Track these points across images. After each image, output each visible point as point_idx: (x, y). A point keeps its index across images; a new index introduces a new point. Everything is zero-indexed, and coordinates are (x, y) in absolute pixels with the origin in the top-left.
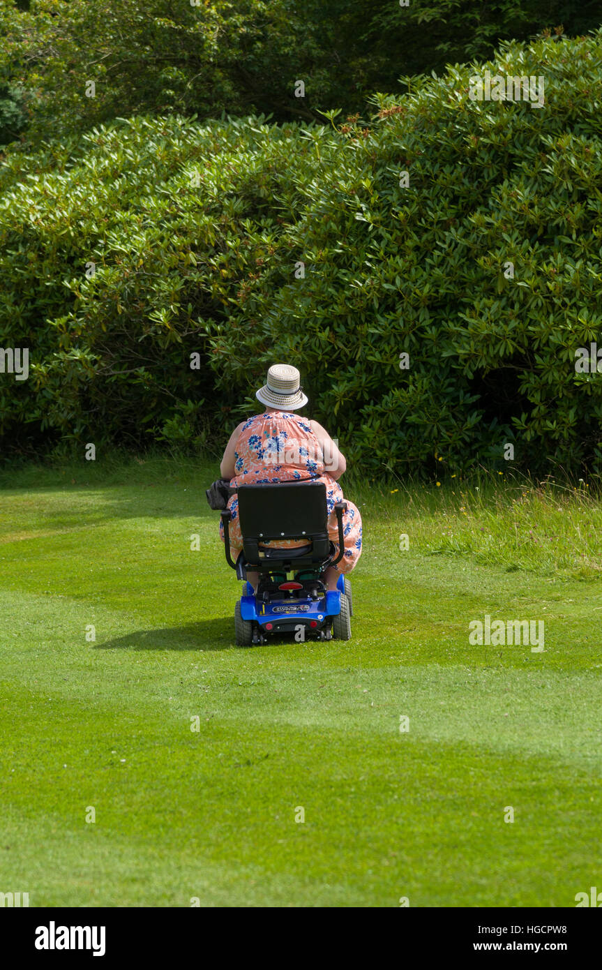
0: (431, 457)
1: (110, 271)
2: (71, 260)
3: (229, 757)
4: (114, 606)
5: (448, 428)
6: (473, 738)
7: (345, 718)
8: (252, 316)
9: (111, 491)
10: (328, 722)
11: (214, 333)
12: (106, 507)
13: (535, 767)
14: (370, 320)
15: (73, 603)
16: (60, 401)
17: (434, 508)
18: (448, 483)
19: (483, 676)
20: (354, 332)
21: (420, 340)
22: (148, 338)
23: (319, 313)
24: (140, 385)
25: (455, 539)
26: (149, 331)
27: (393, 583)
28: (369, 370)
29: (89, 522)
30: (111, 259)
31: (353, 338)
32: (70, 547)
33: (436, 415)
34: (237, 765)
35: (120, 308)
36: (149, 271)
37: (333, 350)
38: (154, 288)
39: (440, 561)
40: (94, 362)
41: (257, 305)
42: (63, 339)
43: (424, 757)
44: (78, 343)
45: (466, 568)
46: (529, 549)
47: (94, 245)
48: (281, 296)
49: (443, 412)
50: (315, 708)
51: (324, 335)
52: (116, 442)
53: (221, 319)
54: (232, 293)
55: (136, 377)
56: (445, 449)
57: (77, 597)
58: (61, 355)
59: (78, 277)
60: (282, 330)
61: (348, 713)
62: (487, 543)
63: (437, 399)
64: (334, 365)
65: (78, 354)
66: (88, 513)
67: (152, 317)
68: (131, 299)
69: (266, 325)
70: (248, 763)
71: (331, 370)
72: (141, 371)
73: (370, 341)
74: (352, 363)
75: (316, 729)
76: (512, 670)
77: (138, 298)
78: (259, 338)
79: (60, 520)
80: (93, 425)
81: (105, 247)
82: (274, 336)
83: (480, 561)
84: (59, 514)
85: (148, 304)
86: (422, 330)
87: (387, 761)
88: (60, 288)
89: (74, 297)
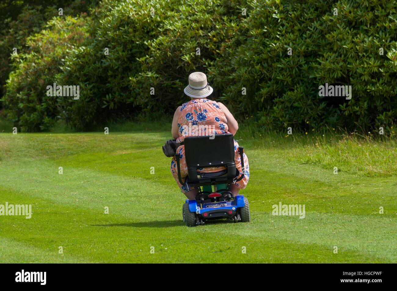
0: (303, 122)
1: (165, 37)
2: (148, 32)
3: (212, 248)
4: (164, 183)
5: (312, 109)
6: (320, 242)
7: (263, 233)
8: (226, 58)
9: (163, 133)
10: (256, 234)
11: (210, 65)
12: (161, 140)
13: (346, 256)
14: (278, 61)
15: (145, 181)
16: (142, 94)
17: (304, 143)
18: (311, 133)
19: (324, 216)
20: (271, 66)
21: (300, 70)
22: (181, 67)
23: (256, 57)
24: (177, 88)
25: (313, 157)
26: (181, 64)
27: (285, 176)
28: (277, 83)
29: (153, 147)
30: (166, 32)
31: (270, 69)
32: (145, 157)
33: (306, 103)
34: (216, 252)
35: (169, 54)
36: (182, 38)
37: (262, 74)
38: (184, 45)
39: (307, 167)
40: (157, 78)
41: (229, 54)
42: (144, 67)
43: (298, 250)
44: (150, 69)
45: (318, 170)
46: (346, 162)
47: (158, 26)
48: (239, 49)
49: (309, 102)
50: (251, 229)
51: (258, 67)
52: (166, 112)
53: (213, 59)
54: (218, 48)
55: (174, 84)
56: (310, 118)
57: (147, 179)
58: (143, 74)
59: (150, 40)
60: (240, 65)
61: (265, 231)
62: (327, 159)
63: (307, 96)
64: (262, 80)
65: (150, 74)
66: (153, 142)
67: (183, 58)
68: (174, 50)
69: (233, 62)
70: (221, 251)
71: (260, 82)
72: (177, 81)
73: (278, 70)
74: (270, 79)
75: (251, 237)
76: (337, 214)
77: (177, 50)
78: (229, 68)
79: (141, 145)
80: (156, 105)
81: (163, 27)
82: (236, 67)
83: (324, 167)
84: (140, 143)
85: (181, 52)
86: (301, 66)
87: (281, 251)
88: (143, 45)
89: (149, 49)
